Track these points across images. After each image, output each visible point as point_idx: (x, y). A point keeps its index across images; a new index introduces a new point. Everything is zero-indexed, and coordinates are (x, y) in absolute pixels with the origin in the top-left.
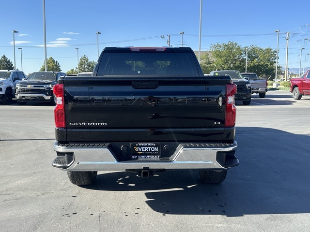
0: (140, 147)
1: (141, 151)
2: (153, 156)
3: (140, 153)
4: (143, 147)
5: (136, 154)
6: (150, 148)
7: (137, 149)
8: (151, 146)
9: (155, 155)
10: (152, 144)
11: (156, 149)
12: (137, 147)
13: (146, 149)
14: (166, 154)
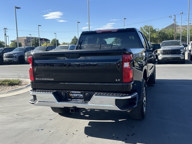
0: (73, 93)
1: (74, 96)
2: (80, 100)
3: (73, 97)
5: (71, 98)
6: (78, 94)
7: (71, 95)
10: (79, 92)
11: (82, 95)
12: (71, 93)
13: (76, 95)
14: (87, 99)
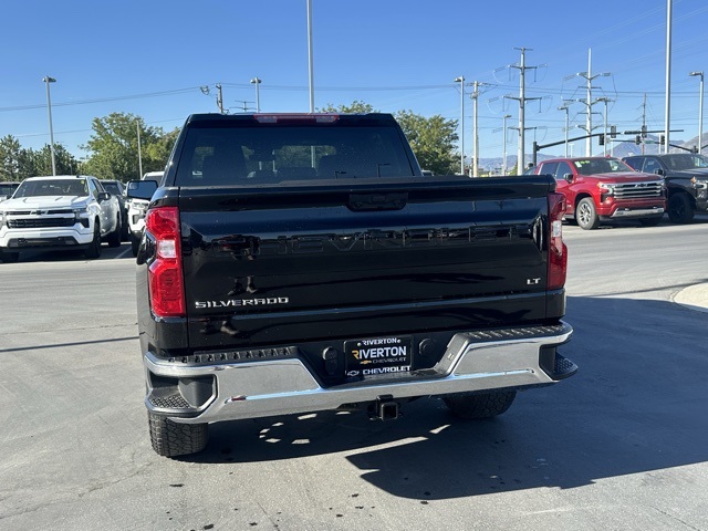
0: (366, 348)
1: (369, 358)
2: (396, 369)
3: (366, 362)
4: (372, 349)
5: (357, 365)
6: (387, 349)
7: (358, 354)
8: (392, 345)
9: (399, 364)
10: (394, 340)
11: (402, 351)
12: (358, 348)
13: (380, 352)
14: (425, 361)
